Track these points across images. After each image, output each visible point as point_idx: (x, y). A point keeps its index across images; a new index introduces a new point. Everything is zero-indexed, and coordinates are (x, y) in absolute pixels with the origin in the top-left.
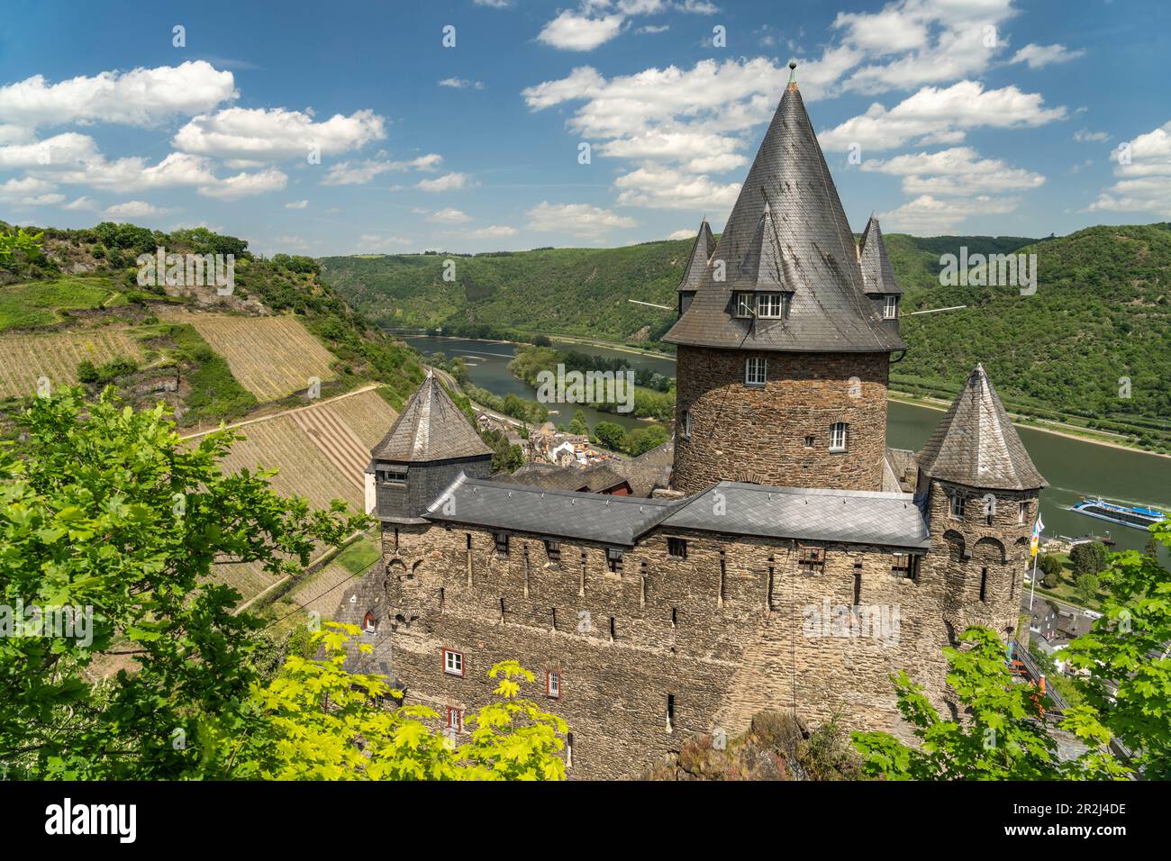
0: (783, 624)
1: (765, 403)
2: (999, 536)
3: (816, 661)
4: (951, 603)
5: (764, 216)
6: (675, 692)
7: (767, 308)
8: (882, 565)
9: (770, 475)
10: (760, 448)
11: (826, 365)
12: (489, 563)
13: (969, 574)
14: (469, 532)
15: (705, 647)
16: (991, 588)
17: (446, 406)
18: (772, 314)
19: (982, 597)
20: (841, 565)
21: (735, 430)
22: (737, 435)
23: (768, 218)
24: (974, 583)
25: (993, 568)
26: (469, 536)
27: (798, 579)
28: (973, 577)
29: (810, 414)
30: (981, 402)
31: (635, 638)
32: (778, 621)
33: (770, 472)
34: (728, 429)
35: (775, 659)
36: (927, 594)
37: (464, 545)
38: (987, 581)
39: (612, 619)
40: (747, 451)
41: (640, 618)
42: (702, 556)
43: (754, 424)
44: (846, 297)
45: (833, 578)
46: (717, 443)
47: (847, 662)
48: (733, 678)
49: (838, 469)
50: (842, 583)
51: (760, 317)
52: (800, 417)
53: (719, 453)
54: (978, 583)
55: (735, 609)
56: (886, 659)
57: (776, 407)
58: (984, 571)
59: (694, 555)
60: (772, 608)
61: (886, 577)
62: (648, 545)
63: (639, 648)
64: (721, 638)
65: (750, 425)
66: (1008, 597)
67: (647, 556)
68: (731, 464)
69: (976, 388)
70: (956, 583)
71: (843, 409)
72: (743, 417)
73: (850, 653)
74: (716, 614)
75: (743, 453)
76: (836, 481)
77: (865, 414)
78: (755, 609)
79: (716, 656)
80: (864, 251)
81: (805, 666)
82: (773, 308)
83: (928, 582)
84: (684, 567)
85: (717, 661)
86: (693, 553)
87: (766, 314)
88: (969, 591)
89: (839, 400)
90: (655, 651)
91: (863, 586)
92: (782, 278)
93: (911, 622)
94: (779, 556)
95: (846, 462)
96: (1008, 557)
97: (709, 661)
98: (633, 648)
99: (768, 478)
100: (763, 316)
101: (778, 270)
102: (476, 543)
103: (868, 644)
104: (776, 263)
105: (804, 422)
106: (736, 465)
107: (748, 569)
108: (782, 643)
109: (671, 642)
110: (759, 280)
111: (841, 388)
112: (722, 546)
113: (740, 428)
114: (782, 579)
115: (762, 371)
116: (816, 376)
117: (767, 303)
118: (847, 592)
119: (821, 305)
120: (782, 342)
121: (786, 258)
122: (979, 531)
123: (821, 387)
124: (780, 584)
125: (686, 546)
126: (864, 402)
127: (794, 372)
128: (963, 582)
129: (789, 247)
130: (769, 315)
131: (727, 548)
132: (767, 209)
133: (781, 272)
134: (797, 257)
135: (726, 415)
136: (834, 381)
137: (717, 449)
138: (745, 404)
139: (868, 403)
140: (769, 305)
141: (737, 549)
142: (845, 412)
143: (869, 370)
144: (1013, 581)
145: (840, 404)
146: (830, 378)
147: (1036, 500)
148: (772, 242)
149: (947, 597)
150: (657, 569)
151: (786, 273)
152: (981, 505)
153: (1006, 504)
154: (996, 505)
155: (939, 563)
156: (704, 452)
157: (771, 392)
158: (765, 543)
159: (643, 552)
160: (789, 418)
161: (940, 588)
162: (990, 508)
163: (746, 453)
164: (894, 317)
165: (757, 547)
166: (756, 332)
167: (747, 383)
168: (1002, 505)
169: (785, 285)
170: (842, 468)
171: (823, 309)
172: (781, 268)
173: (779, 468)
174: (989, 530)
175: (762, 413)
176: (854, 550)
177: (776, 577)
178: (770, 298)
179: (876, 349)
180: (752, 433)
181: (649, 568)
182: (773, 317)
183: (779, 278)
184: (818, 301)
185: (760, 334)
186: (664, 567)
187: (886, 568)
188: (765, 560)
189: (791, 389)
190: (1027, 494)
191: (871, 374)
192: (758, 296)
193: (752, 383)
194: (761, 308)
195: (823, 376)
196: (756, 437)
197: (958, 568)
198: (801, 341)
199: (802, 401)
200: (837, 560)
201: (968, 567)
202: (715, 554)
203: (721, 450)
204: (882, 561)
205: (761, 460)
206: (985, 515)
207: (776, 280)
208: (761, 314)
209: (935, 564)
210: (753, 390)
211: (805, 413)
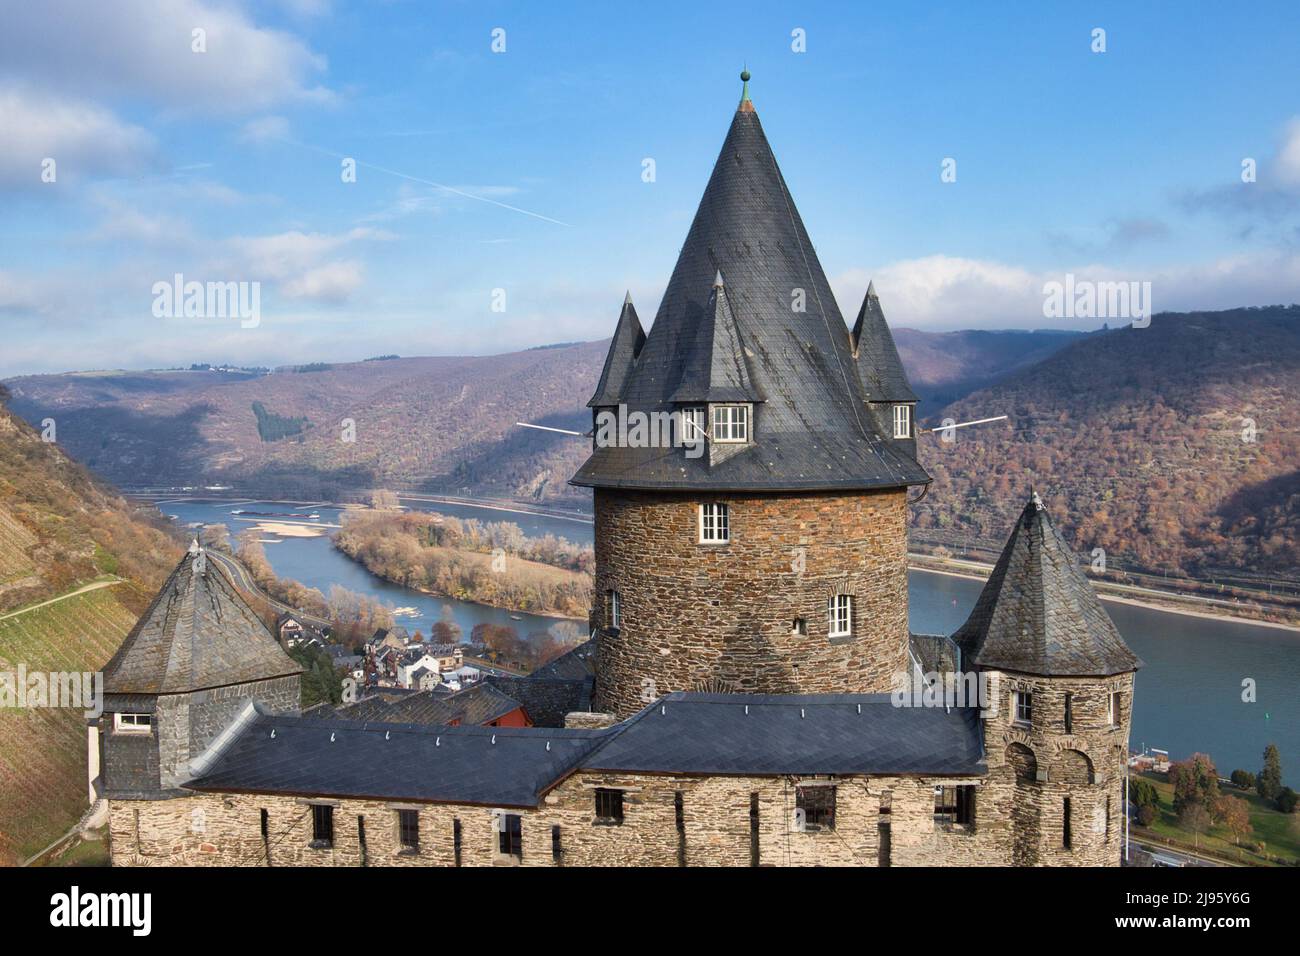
1: (731, 571)
2: (1083, 748)
5: (714, 292)
7: (725, 427)
8: (919, 807)
9: (742, 682)
11: (817, 510)
12: (300, 856)
13: (1045, 808)
14: (263, 805)
16: (1079, 827)
17: (222, 597)
18: (734, 436)
19: (1068, 842)
20: (861, 811)
21: (688, 615)
22: (690, 623)
23: (721, 294)
24: (1053, 823)
25: (1078, 796)
26: (264, 813)
27: (797, 839)
28: (1052, 811)
29: (798, 584)
30: (1042, 549)
33: (743, 677)
34: (677, 614)
36: (989, 844)
37: (257, 829)
38: (1073, 817)
40: (707, 645)
42: (649, 815)
43: (716, 604)
44: (839, 409)
45: (850, 831)
46: (662, 637)
49: (843, 665)
50: (862, 838)
51: (717, 440)
52: (784, 589)
53: (665, 652)
54: (1060, 820)
57: (747, 575)
58: (1067, 802)
59: (633, 814)
61: (927, 824)
62: (560, 804)
65: (710, 606)
67: (560, 822)
68: (684, 668)
69: (1032, 529)
70: (1028, 822)
71: (845, 573)
72: (699, 594)
75: (701, 649)
76: (842, 683)
77: (878, 580)
80: (860, 341)
82: (734, 427)
83: (989, 826)
84: (621, 834)
86: (633, 810)
87: (725, 436)
88: (1049, 834)
89: (838, 563)
91: (895, 842)
92: (746, 379)
94: (767, 805)
95: (854, 653)
96: (1098, 778)
99: (740, 686)
100: (722, 440)
101: (739, 371)
102: (276, 824)
104: (736, 360)
105: (789, 597)
106: (692, 669)
107: (721, 830)
110: (712, 385)
111: (841, 543)
112: (679, 797)
113: (695, 611)
114: (772, 841)
115: (723, 522)
116: (803, 526)
117: (725, 420)
118: (873, 851)
119: (804, 421)
120: (750, 477)
121: (750, 353)
122: (1055, 741)
123: (811, 542)
124: (770, 848)
125: (622, 800)
126: (874, 562)
127: (771, 521)
128: (1038, 821)
129: (754, 337)
130: (730, 438)
131: (685, 798)
132: (719, 282)
133: (744, 373)
134: (766, 350)
135: (673, 593)
136: (830, 532)
137: (661, 646)
138: (701, 574)
139: (880, 563)
140: (730, 423)
141: (701, 798)
142: (849, 578)
143: (879, 515)
144: (1108, 814)
145: (841, 567)
146: (823, 529)
147: (1129, 689)
148: (727, 328)
149: (1018, 847)
150: (577, 841)
151: (751, 374)
152: (1055, 701)
153: (1089, 698)
154: (1076, 700)
155: (1002, 795)
156: (641, 652)
157: (738, 553)
158: (743, 786)
159: (553, 815)
160: (767, 592)
161: (1006, 834)
162: (1067, 705)
163: (706, 650)
164: (908, 436)
165: (732, 793)
166: (712, 463)
167: (702, 541)
168: (1084, 699)
169: (751, 391)
170: (849, 664)
171: (808, 427)
172: (743, 367)
173: (757, 670)
174: (1069, 738)
175: (726, 587)
176: (878, 785)
177: (763, 839)
178: (730, 410)
179: (886, 483)
180: (713, 618)
181: (565, 841)
182: (735, 440)
183: (741, 382)
184: (800, 415)
185: (718, 466)
186: (589, 837)
187: (925, 810)
188: (746, 812)
189: (767, 548)
190: (1117, 680)
191: (882, 521)
192: (712, 409)
193: (709, 541)
194: (718, 427)
195: (813, 526)
196: (719, 623)
197: (1029, 801)
198: (779, 475)
199: (784, 565)
200: (854, 803)
201: (1044, 798)
202: (668, 810)
203: (667, 647)
204: (920, 799)
205: (729, 658)
206: (1060, 717)
207: (738, 384)
208: (718, 436)
209: (996, 798)
210: (712, 551)
211: (791, 583)
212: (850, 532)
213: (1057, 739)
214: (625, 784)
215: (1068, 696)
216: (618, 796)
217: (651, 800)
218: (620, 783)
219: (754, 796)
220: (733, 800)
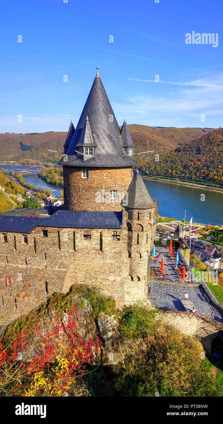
0: (79, 256)
1: (89, 184)
2: (141, 224)
3: (90, 267)
4: (129, 245)
5: (86, 121)
6: (48, 281)
7: (88, 152)
8: (108, 235)
9: (91, 208)
10: (88, 199)
11: (108, 171)
13: (134, 236)
15: (55, 265)
16: (140, 240)
18: (90, 154)
19: (138, 243)
20: (96, 235)
22: (80, 195)
23: (88, 121)
24: (135, 239)
25: (140, 233)
27: (83, 241)
28: (135, 236)
30: (137, 182)
31: (33, 264)
32: (78, 255)
33: (91, 207)
34: (78, 193)
35: (78, 267)
36: (122, 243)
38: (139, 238)
39: (26, 258)
40: (84, 200)
41: (34, 257)
42: (53, 235)
43: (85, 191)
44: (115, 149)
45: (94, 240)
46: (75, 198)
47: (100, 266)
48: (65, 274)
49: (113, 205)
50: (97, 241)
51: (85, 155)
52: (100, 188)
53: (75, 201)
54: (137, 239)
55: (64, 252)
56: (112, 264)
57: (92, 185)
58: (138, 234)
59: (50, 235)
60: (75, 250)
61: (111, 238)
62: (35, 233)
63: (35, 267)
64: (60, 261)
65: (84, 192)
66: (146, 242)
67: (35, 236)
68: (79, 205)
69: (135, 177)
70: (130, 238)
71: (114, 185)
72: (82, 189)
73: (101, 263)
74: (58, 254)
75: (82, 201)
76: (113, 209)
77: (122, 187)
78: (70, 251)
79: (59, 268)
80: (122, 133)
81: (87, 268)
83: (123, 239)
84: (47, 239)
85: (60, 269)
87: (88, 154)
88: (134, 241)
90: (40, 268)
91: (103, 242)
92: (92, 142)
93: (118, 252)
94: (77, 234)
95: (116, 203)
96: (144, 230)
97: (57, 269)
98: (33, 267)
99: (90, 209)
101: (91, 140)
103: (106, 260)
104: (90, 137)
105: (101, 190)
107: (67, 239)
108: (79, 262)
109: (45, 264)
110: (84, 143)
111: (113, 178)
112: (59, 231)
113: (81, 193)
114: (78, 241)
115: (87, 174)
116: (105, 175)
117: (88, 151)
118: (99, 244)
119: (106, 151)
120: (92, 164)
121: (94, 136)
122: (135, 222)
123: (106, 178)
124: (77, 243)
125: (47, 232)
126: (121, 183)
127: (97, 173)
128: (132, 238)
129: (96, 132)
130: (89, 155)
131: (60, 232)
132: (87, 119)
133: (92, 140)
134: (98, 135)
135: (77, 189)
136: (111, 176)
137: (74, 200)
138: (83, 185)
139: (123, 183)
140: (89, 151)
141: (63, 232)
142: (115, 186)
143: (123, 173)
144: (147, 237)
145: (113, 184)
146: (109, 175)
147: (153, 212)
148: (89, 130)
149: (128, 243)
150: (39, 240)
151: (94, 140)
152: (136, 214)
153: (143, 213)
154: (140, 214)
155: (125, 233)
156: (71, 201)
157: (90, 180)
158: (72, 230)
159: (34, 235)
160: (96, 189)
161: (126, 241)
162: (138, 215)
163: (83, 201)
164: (132, 155)
165: (70, 231)
166: (84, 160)
167: (83, 177)
168: (142, 214)
169: (93, 144)
170: (115, 205)
171: (107, 153)
172: (92, 138)
173: (94, 206)
174: (138, 221)
175: (88, 188)
176: (100, 230)
177: (76, 241)
178: (89, 149)
179: (124, 166)
180: (85, 194)
181: (36, 240)
182: (90, 155)
183: (91, 142)
184: (105, 150)
185: (85, 161)
186: (41, 239)
187: (110, 236)
188: (72, 235)
189: (97, 179)
190: (150, 210)
191: (124, 174)
192: (84, 148)
193: (84, 178)
194: (86, 152)
195: (107, 175)
196: (86, 196)
197: (130, 234)
198: (99, 164)
199: (100, 183)
200: (95, 234)
201: (133, 234)
202: (57, 234)
203: (75, 200)
204: (108, 233)
205: (88, 203)
206: (137, 217)
207: (90, 143)
208: (86, 154)
209: (124, 233)
210: (84, 180)
211: (102, 187)
212: (116, 176)
213: (136, 222)
214: (48, 229)
215: (139, 213)
216: (47, 231)
217: (53, 232)
218: (47, 229)
219: (74, 232)
220: (70, 233)
